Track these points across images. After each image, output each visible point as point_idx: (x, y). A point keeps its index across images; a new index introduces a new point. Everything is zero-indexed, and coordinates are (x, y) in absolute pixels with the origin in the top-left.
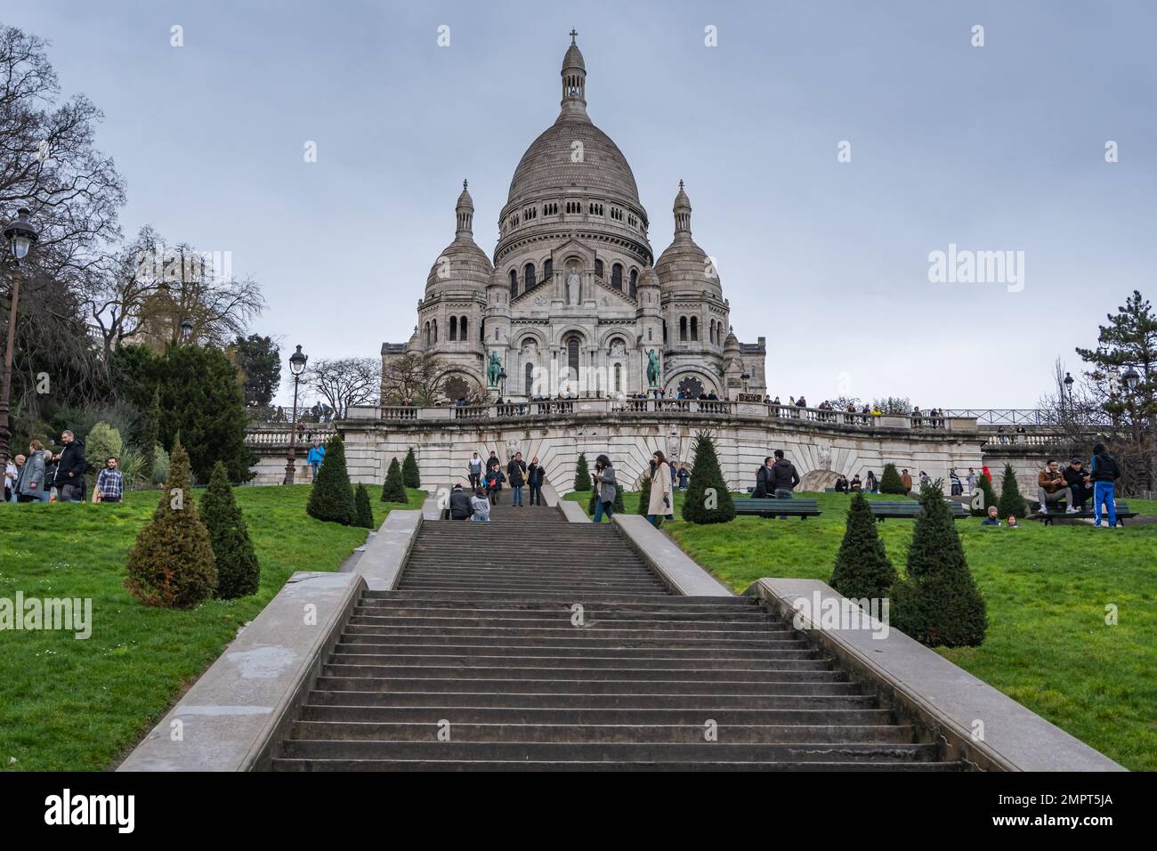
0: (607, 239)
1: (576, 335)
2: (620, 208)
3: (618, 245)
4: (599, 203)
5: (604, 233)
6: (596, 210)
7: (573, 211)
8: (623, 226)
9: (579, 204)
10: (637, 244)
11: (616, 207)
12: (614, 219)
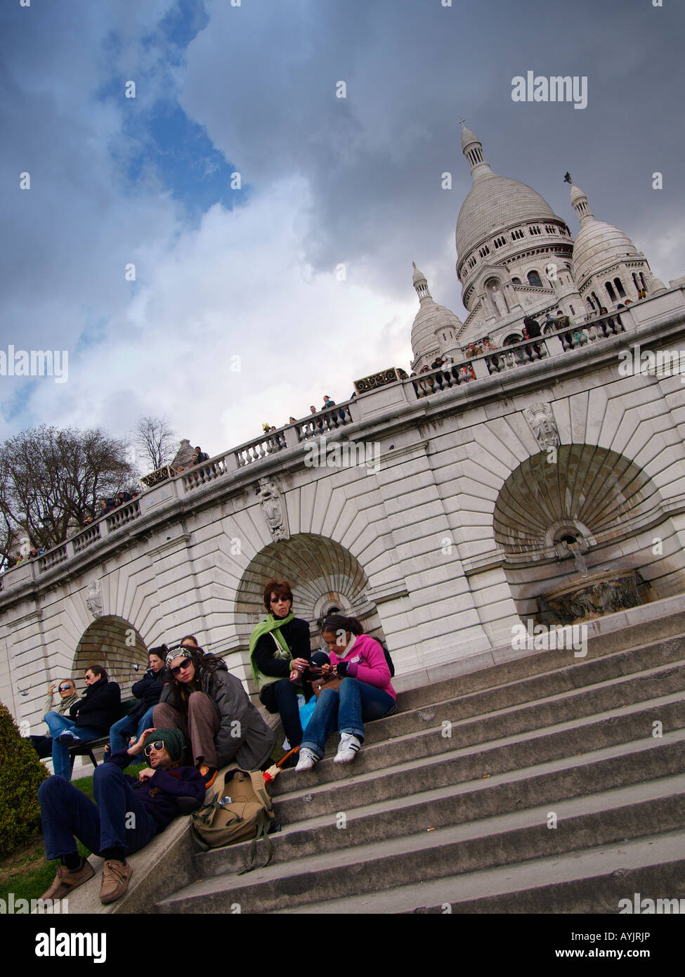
0: (533, 252)
1: (514, 338)
2: (535, 225)
3: (544, 253)
4: (517, 229)
5: (529, 249)
6: (517, 235)
7: (501, 245)
8: (543, 237)
9: (502, 237)
10: (559, 245)
11: (531, 226)
12: (535, 235)
